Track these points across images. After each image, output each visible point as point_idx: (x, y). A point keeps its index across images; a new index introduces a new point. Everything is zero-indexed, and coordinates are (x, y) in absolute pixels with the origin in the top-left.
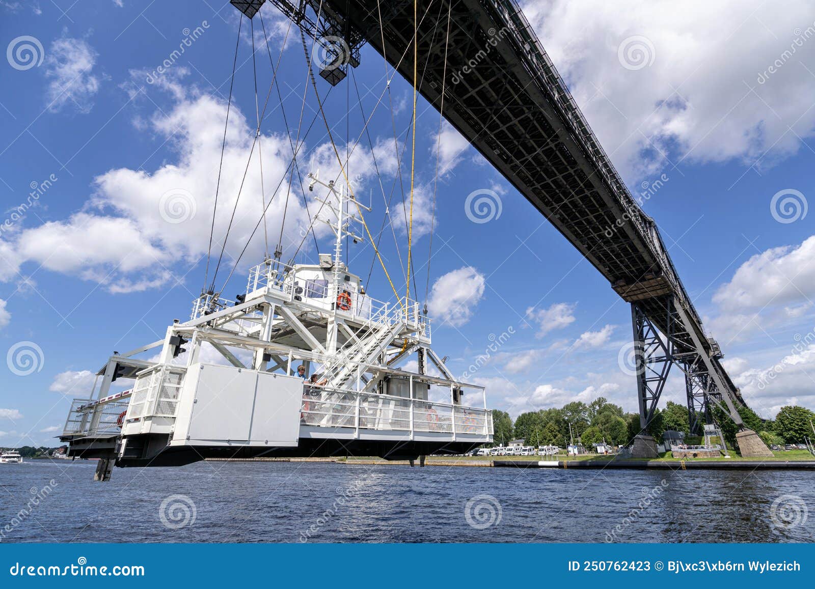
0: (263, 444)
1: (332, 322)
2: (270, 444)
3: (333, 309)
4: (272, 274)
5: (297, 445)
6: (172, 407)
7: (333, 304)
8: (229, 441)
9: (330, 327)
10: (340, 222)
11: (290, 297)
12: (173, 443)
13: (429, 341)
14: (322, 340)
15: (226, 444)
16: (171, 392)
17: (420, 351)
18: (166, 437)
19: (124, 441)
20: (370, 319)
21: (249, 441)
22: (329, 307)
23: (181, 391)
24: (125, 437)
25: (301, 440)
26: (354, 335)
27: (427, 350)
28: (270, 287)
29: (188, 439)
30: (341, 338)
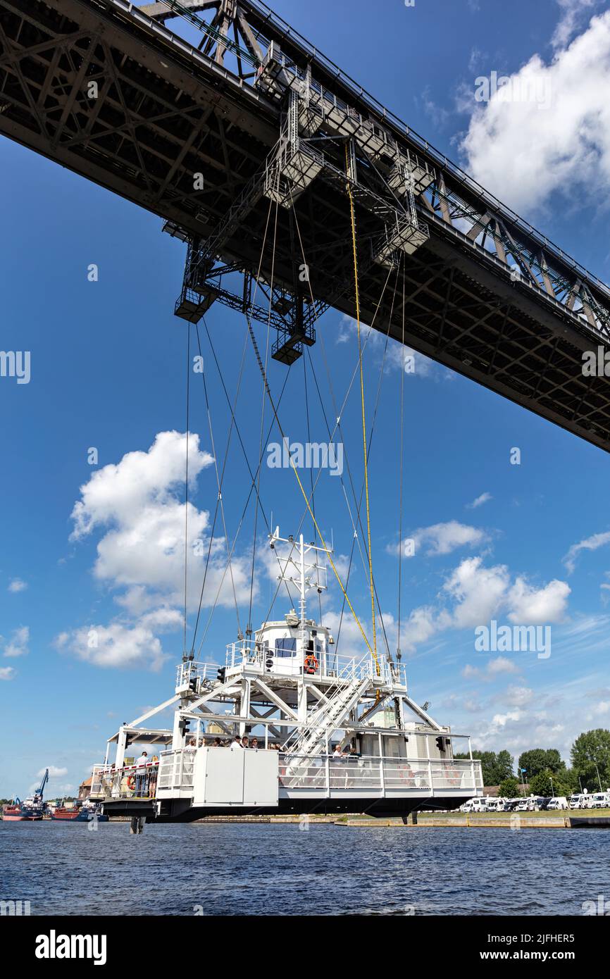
0: (253, 805)
1: (301, 686)
2: (257, 805)
3: (301, 674)
4: (246, 651)
5: (277, 805)
6: (189, 778)
7: (301, 667)
8: (230, 803)
9: (299, 690)
10: (302, 576)
11: (262, 670)
12: (195, 805)
13: (405, 688)
14: (293, 705)
15: (228, 805)
16: (187, 768)
17: (396, 700)
18: (189, 801)
19: (159, 804)
20: (338, 677)
21: (242, 803)
22: (297, 671)
23: (194, 766)
24: (158, 800)
25: (281, 801)
26: (323, 696)
27: (403, 698)
28: (245, 664)
29: (205, 802)
30: (312, 700)
